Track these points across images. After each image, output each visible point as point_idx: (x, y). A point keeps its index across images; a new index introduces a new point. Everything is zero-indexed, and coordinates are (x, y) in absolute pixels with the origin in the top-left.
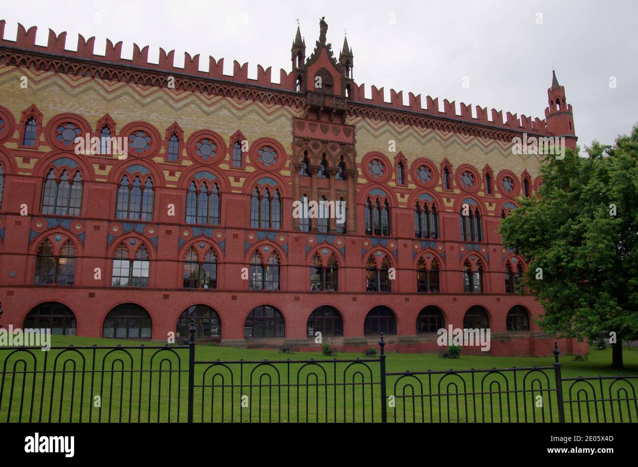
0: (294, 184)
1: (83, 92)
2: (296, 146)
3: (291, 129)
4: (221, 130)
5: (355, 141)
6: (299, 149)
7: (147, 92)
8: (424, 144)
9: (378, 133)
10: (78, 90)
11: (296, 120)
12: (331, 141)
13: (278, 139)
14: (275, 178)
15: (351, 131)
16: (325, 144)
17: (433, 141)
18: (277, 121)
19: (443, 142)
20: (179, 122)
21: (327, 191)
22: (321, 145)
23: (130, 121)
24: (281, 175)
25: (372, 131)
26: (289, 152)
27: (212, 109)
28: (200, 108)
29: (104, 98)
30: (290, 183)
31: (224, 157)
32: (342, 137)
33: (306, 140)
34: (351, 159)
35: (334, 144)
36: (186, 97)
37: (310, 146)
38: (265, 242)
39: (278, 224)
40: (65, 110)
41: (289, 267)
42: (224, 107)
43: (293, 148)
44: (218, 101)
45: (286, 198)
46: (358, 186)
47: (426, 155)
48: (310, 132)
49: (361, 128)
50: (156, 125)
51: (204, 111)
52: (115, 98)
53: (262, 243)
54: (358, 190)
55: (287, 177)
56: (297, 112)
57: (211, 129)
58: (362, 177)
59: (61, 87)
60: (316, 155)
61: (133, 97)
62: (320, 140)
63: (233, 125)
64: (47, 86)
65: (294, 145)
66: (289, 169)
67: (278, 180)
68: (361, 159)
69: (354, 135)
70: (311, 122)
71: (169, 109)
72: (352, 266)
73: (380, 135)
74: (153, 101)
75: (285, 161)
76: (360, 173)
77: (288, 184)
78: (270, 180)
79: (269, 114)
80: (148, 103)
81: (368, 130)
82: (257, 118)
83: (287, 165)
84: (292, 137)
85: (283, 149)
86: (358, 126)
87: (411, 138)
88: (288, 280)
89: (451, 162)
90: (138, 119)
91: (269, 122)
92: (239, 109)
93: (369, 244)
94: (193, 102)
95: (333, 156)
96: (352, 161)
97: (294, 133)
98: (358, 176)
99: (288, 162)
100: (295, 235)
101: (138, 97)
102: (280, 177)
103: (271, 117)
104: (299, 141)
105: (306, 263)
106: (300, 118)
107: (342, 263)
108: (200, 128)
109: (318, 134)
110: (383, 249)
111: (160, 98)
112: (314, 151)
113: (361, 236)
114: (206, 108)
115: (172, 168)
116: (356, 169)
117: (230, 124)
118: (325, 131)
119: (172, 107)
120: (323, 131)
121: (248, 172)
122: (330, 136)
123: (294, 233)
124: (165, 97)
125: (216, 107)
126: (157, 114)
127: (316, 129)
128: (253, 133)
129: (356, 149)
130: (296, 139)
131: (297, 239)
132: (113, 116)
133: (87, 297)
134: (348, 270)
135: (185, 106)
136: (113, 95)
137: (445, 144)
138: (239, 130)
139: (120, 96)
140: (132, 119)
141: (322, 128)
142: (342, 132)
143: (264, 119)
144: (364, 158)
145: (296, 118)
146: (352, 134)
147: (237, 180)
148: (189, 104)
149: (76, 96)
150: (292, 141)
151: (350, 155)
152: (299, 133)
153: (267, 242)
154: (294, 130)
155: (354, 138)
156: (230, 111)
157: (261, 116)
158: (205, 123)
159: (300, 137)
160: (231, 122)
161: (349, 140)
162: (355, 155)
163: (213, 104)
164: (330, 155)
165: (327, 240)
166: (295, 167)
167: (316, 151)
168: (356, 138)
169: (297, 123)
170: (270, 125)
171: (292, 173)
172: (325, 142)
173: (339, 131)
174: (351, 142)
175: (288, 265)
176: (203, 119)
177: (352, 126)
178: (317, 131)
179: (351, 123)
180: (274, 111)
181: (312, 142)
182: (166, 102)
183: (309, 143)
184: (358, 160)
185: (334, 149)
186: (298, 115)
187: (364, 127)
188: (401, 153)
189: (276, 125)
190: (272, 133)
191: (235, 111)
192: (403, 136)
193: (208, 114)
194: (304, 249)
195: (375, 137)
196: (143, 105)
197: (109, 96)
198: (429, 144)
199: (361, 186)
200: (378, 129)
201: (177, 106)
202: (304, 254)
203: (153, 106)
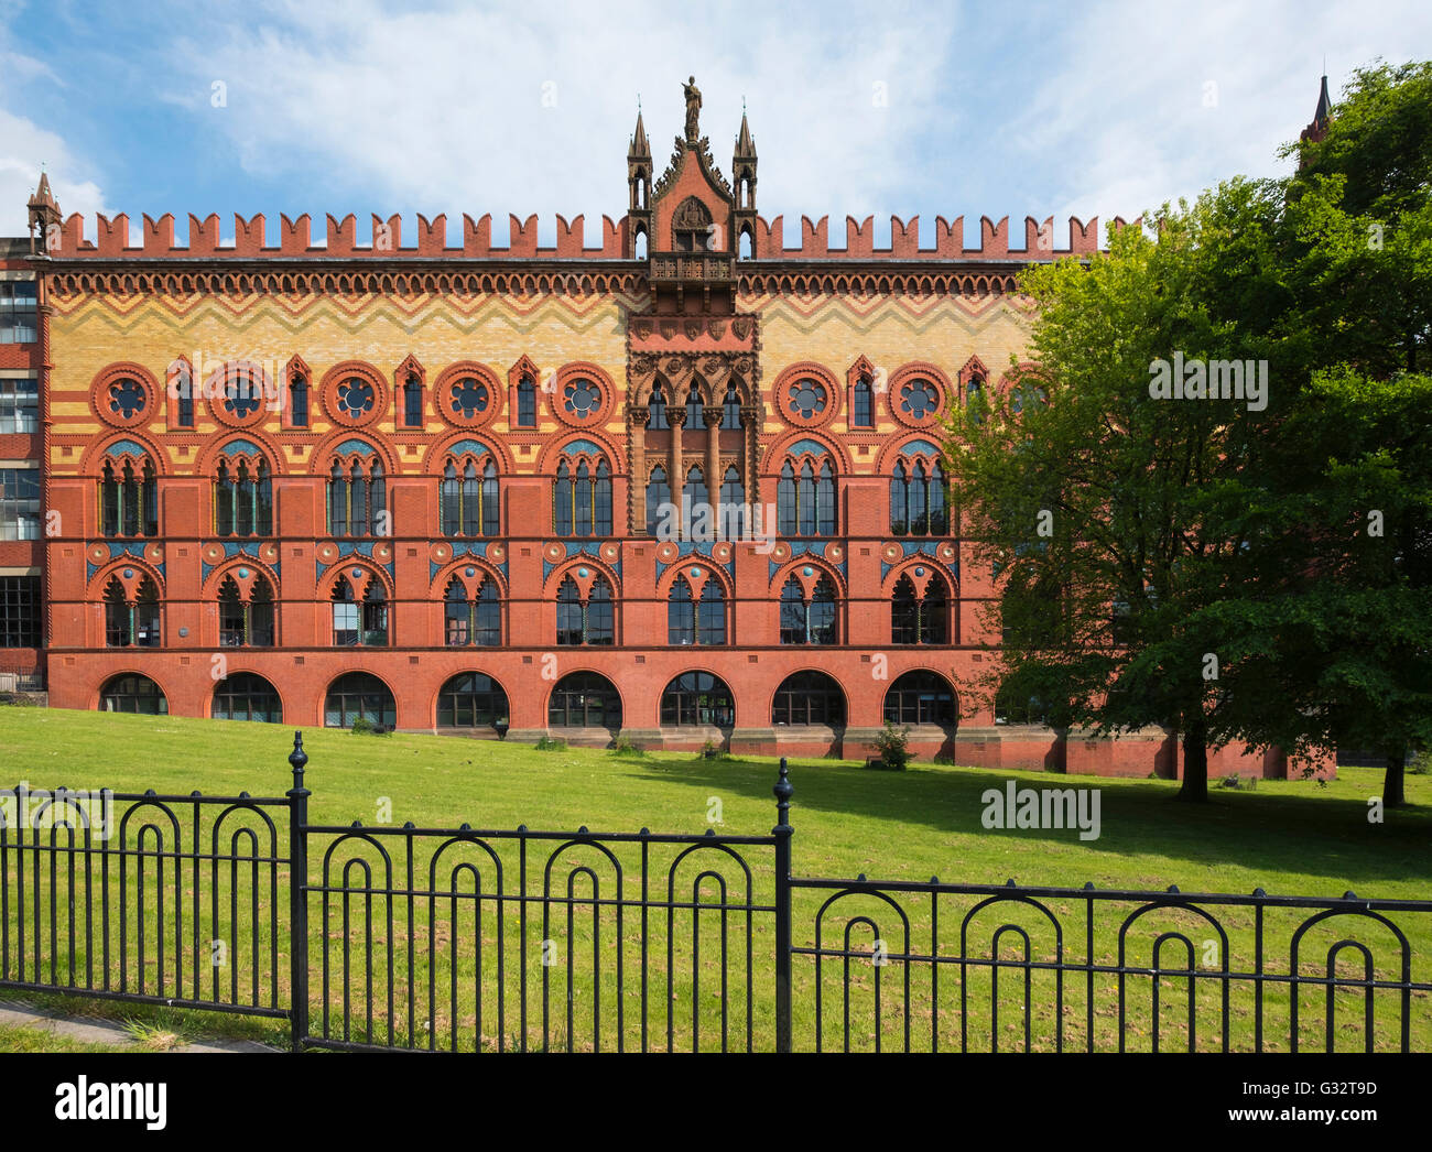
0: (633, 447)
1: (253, 321)
2: (634, 373)
3: (623, 339)
4: (492, 360)
5: (756, 346)
6: (641, 377)
7: (359, 304)
8: (919, 332)
9: (813, 320)
10: (245, 318)
11: (635, 318)
12: (706, 354)
13: (598, 362)
14: (596, 439)
15: (749, 325)
16: (694, 362)
17: (945, 320)
18: (598, 327)
19: (968, 320)
20: (416, 353)
22: (684, 363)
23: (335, 362)
24: (607, 433)
25: (798, 318)
26: (622, 386)
27: (473, 320)
28: (451, 321)
29: (290, 327)
30: (624, 446)
31: (500, 410)
32: (730, 343)
33: (655, 358)
34: (750, 384)
35: (712, 358)
36: (425, 305)
38: (579, 561)
39: (608, 525)
41: (625, 604)
42: (495, 313)
43: (629, 377)
44: (482, 303)
45: (618, 475)
46: (763, 439)
47: (926, 356)
48: (662, 340)
49: (772, 317)
50: (378, 364)
51: (459, 327)
52: (306, 324)
53: (574, 562)
54: (765, 447)
55: (619, 435)
56: (637, 303)
57: (474, 360)
58: (773, 420)
59: (219, 317)
60: (676, 384)
61: (334, 318)
62: (682, 354)
63: (514, 346)
64: (198, 320)
65: (630, 370)
66: (621, 419)
67: (601, 443)
68: (772, 382)
69: (757, 333)
70: (665, 318)
71: (398, 331)
72: (747, 597)
73: (816, 326)
74: (369, 320)
75: (615, 404)
76: (770, 411)
77: (620, 448)
78: (587, 445)
79: (580, 315)
80: (361, 326)
81: (788, 319)
82: (558, 325)
83: (619, 412)
84: (625, 354)
85: (610, 380)
86: (765, 314)
87: (890, 321)
88: (622, 627)
89: (987, 363)
90: (347, 358)
91: (582, 331)
92: (523, 314)
93: (786, 554)
94: (439, 312)
95: (712, 384)
96: (752, 389)
97: (629, 348)
98: (765, 419)
99: (620, 405)
100: (635, 544)
101: (343, 317)
102: (605, 437)
103: (586, 321)
104: (643, 362)
105: (657, 594)
106: (641, 314)
107: (729, 593)
108: (455, 360)
109: (680, 343)
110: (816, 562)
111: (380, 312)
112: (672, 377)
114: (462, 321)
115: (411, 440)
116: (760, 403)
117: (509, 345)
118: (693, 333)
119: (402, 326)
120: (689, 335)
121: (544, 434)
122: (704, 343)
123: (633, 539)
124: (389, 308)
125: (480, 315)
126: (378, 345)
127: (675, 332)
128: (551, 357)
129: (761, 362)
130: (634, 358)
131: (639, 551)
132: (306, 358)
133: (292, 663)
134: (739, 604)
135: (424, 321)
136: (302, 319)
137: (974, 324)
138: (524, 356)
139: (313, 319)
140: (337, 358)
141: (687, 328)
142: (729, 332)
143: (572, 327)
144: (777, 381)
145: (635, 314)
146: (752, 333)
147: (525, 450)
148: (432, 316)
149: (243, 329)
150: (626, 364)
151: (747, 377)
152: (639, 346)
153: (584, 560)
154: (629, 341)
155: (755, 340)
156: (507, 319)
157: (565, 321)
158: (464, 349)
159: (643, 354)
160: (510, 341)
161: (746, 346)
162: (758, 376)
163: (476, 310)
164: (705, 382)
165: (699, 548)
166: (634, 415)
167: (675, 378)
168: (761, 339)
169: (635, 323)
170: (584, 336)
171: (628, 426)
172: (693, 357)
173: (723, 331)
174: (750, 349)
175: (622, 601)
176: (458, 342)
177: (753, 315)
178: (676, 337)
179: (749, 309)
180: (591, 308)
181: (667, 360)
182: (391, 318)
183: (660, 363)
184: (765, 385)
185: (713, 369)
186: (638, 308)
187: (778, 313)
188: (862, 358)
189: (595, 334)
190: (588, 353)
191: (516, 319)
192: (871, 319)
193: (467, 331)
194: (653, 570)
195: (804, 331)
196: (353, 331)
197: (297, 323)
198: (933, 330)
199: (772, 439)
200: (812, 313)
201: (411, 323)
202: (652, 579)
203: (370, 330)
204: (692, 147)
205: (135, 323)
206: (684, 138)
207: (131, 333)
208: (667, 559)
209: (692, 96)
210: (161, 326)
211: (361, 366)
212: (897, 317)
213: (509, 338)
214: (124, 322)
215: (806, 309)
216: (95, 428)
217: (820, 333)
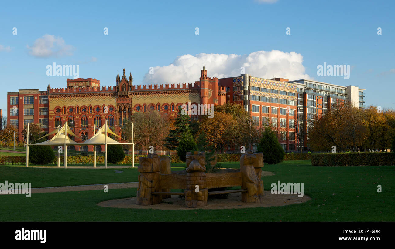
4: (100, 105)
5: (132, 102)
7: (85, 98)
8: (152, 100)
9: (139, 98)
10: (72, 100)
13: (113, 105)
15: (131, 100)
17: (155, 98)
18: (113, 100)
19: (158, 98)
20: (91, 104)
24: (114, 113)
25: (137, 98)
26: (115, 107)
29: (76, 101)
31: (101, 111)
32: (128, 101)
36: (92, 98)
40: (70, 105)
45: (115, 119)
47: (153, 103)
48: (120, 101)
50: (87, 106)
52: (79, 101)
56: (117, 97)
57: (98, 105)
58: (133, 111)
59: (68, 100)
64: (66, 100)
65: (116, 105)
67: (113, 115)
70: (120, 99)
71: (89, 101)
73: (139, 99)
77: (115, 115)
78: (111, 115)
79: (110, 99)
82: (108, 100)
83: (115, 111)
84: (116, 103)
87: (148, 99)
89: (160, 103)
90: (83, 105)
91: (111, 101)
92: (104, 99)
94: (94, 99)
95: (126, 107)
101: (83, 100)
104: (118, 104)
108: (96, 105)
109: (122, 102)
112: (121, 106)
114: (97, 100)
115: (91, 115)
116: (132, 109)
122: (125, 102)
124: (88, 99)
125: (99, 99)
126: (87, 103)
129: (132, 104)
131: (117, 128)
132: (78, 105)
135: (92, 100)
136: (78, 100)
137: (159, 98)
141: (123, 100)
144: (134, 106)
147: (104, 116)
149: (71, 102)
151: (130, 106)
162: (132, 106)
166: (117, 111)
169: (117, 100)
171: (116, 113)
174: (130, 102)
176: (96, 103)
177: (131, 98)
180: (112, 98)
181: (120, 104)
185: (126, 105)
187: (134, 98)
188: (145, 103)
190: (111, 103)
191: (103, 99)
192: (146, 98)
193: (97, 101)
196: (84, 101)
197: (77, 101)
200: (139, 97)
201: (91, 100)
203: (86, 101)
204: (124, 77)
205: (59, 101)
206: (123, 76)
207: (59, 103)
209: (124, 70)
210: (62, 102)
211: (85, 106)
212: (149, 97)
213: (102, 102)
214: (58, 101)
215: (138, 97)
216: (54, 114)
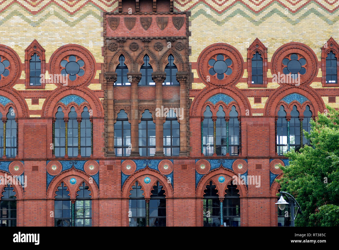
0: (106, 100)
2: (108, 51)
3: (102, 29)
4: (14, 43)
5: (189, 34)
6: (112, 53)
8: (294, 23)
9: (224, 16)
11: (108, 16)
12: (155, 38)
13: (84, 45)
14: (82, 94)
16: (146, 44)
17: (312, 15)
18: (83, 22)
19: (327, 15)
21: (152, 103)
22: (141, 45)
24: (89, 90)
25: (214, 15)
26: (100, 59)
30: (100, 99)
31: (19, 75)
32: (171, 31)
33: (122, 41)
34: (183, 57)
35: (159, 41)
37: (127, 49)
38: (70, 173)
39: (89, 150)
41: (101, 202)
42: (16, 13)
43: (104, 54)
45: (96, 118)
46: (191, 93)
47: (299, 39)
48: (126, 29)
49: (197, 14)
53: (67, 174)
54: (193, 99)
55: (98, 91)
56: (109, 6)
57: (2, 43)
58: (198, 81)
60: (134, 58)
62: (139, 38)
63: (28, 34)
65: (105, 49)
66: (98, 81)
67: (85, 96)
68: (198, 56)
69: (188, 25)
70: (128, 16)
72: (182, 196)
73: (226, 20)
75: (95, 71)
76: (196, 76)
77: (98, 100)
78: (76, 97)
79: (72, 14)
81: (209, 15)
82: (58, 21)
83: (97, 77)
84: (102, 39)
85: (92, 57)
86: (193, 12)
87: (275, 17)
88: (99, 217)
91: (73, 24)
92: (33, 14)
93: (207, 168)
95: (158, 58)
96: (184, 61)
97: (105, 35)
98: (193, 80)
99: (98, 72)
100: (108, 163)
102: (88, 92)
103: (75, 18)
104: (113, 44)
105: (122, 195)
106: (112, 13)
107: (169, 194)
109: (138, 31)
110: (227, 173)
112: (132, 54)
113: (195, 158)
116: (190, 70)
117: (25, 34)
118: (147, 24)
120: (143, 26)
121: (48, 91)
122: (154, 31)
123: (106, 159)
125: (6, 15)
127: (134, 25)
128: (53, 41)
129: (190, 44)
130: (108, 41)
131: (110, 167)
134: (176, 201)
138: (35, 41)
141: (142, 22)
142: (171, 24)
143: (66, 22)
144: (201, 56)
145: (108, 14)
146: (185, 25)
147: (35, 102)
150: (102, 45)
151: (182, 53)
152: (112, 33)
153: (74, 172)
154: (105, 30)
155: (187, 29)
156: (23, 17)
157: (62, 18)
159: (112, 39)
160: (26, 31)
161: (181, 32)
162: (188, 52)
164: (154, 57)
165: (149, 165)
166: (107, 78)
167: (134, 54)
168: (190, 29)
169: (108, 20)
170: (74, 28)
171: (103, 86)
172: (146, 41)
173: (166, 23)
174: (184, 35)
175: (98, 199)
177: (185, 13)
178: (135, 27)
179: (183, 9)
180: (79, 9)
181: (129, 42)
183: (125, 44)
184: (193, 58)
185: (159, 47)
186: (110, 10)
187: (202, 12)
188: (257, 40)
189: (82, 26)
190: (76, 38)
191: (29, 17)
192: (262, 15)
194: (119, 179)
195: (218, 23)
198: (303, 22)
199: (197, 94)
202: (119, 185)
208: (128, 171)
212: (279, 14)
213: (26, 29)
217: (229, 24)
